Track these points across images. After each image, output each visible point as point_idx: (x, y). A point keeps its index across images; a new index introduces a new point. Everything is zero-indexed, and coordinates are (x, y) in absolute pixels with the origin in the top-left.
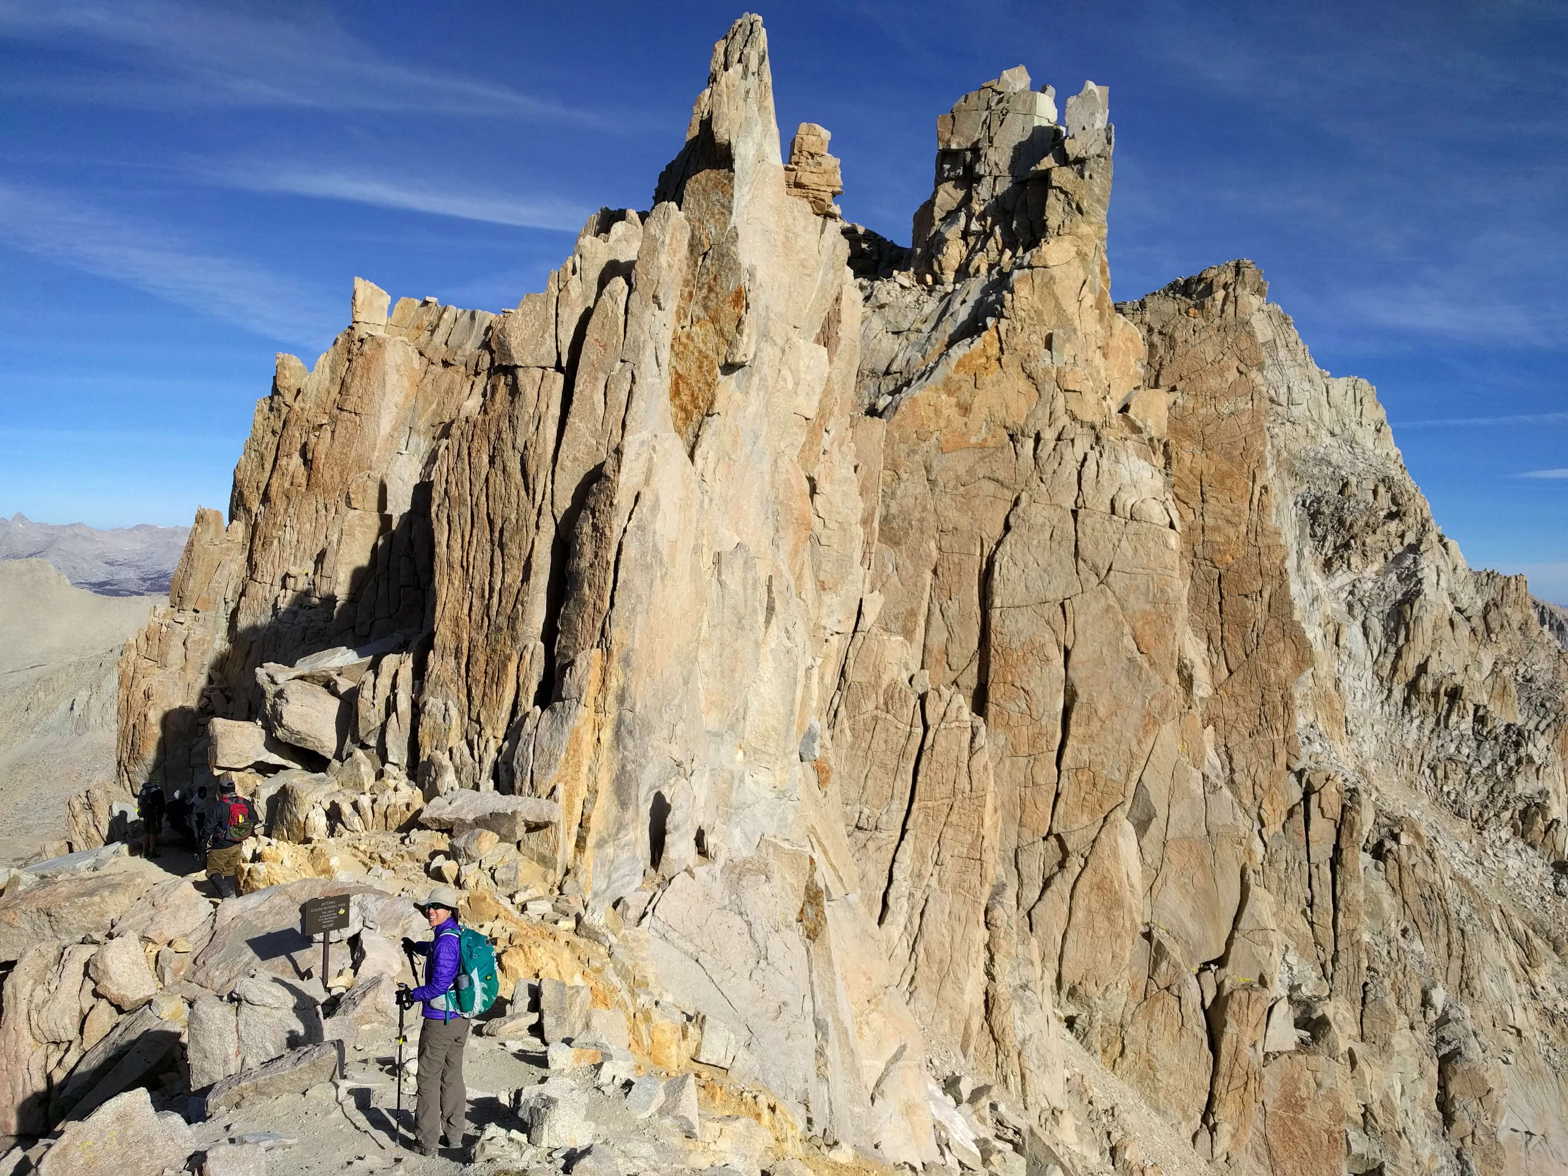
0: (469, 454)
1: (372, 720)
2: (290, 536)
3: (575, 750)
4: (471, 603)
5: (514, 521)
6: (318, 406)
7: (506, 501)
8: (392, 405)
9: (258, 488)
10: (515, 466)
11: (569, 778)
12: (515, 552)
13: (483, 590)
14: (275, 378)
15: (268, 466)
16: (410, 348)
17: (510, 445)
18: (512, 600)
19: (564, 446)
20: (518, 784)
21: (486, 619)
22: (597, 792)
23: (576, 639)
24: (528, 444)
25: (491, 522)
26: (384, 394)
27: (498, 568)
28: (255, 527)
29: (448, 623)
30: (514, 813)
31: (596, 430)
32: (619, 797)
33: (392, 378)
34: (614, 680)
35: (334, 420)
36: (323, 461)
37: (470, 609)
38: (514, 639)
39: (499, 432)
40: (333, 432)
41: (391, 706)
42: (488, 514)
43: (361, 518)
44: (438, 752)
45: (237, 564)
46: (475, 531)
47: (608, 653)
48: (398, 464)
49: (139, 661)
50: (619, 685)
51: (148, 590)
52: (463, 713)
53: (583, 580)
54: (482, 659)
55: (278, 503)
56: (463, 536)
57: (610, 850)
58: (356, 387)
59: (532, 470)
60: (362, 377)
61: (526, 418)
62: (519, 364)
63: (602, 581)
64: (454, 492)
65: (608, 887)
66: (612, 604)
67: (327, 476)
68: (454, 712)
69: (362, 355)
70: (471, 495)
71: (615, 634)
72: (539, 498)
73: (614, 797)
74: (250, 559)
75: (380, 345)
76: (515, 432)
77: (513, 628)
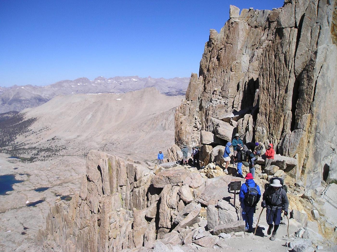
0: (269, 56)
1: (242, 133)
2: (214, 80)
3: (301, 145)
4: (270, 99)
5: (283, 75)
6: (221, 43)
7: (280, 69)
8: (241, 41)
9: (206, 67)
10: (282, 58)
11: (300, 152)
12: (283, 84)
13: (273, 96)
14: (210, 36)
15: (208, 61)
16: (246, 24)
17: (281, 52)
18: (282, 99)
19: (298, 51)
20: (284, 153)
21: (274, 105)
22: (308, 157)
23: (302, 111)
24: (287, 51)
25: (275, 76)
26: (239, 38)
27: (278, 89)
28: (206, 78)
29: (263, 105)
30: (283, 161)
31: (308, 45)
32: (315, 159)
33: (241, 33)
34: (314, 123)
35: (225, 47)
36: (223, 58)
37: (269, 102)
38: (283, 111)
39: (277, 48)
40: (225, 50)
41: (247, 129)
42: (275, 73)
43: (235, 74)
44: (261, 142)
45: (201, 88)
46: (271, 78)
47: (312, 115)
48: (243, 57)
49: (179, 114)
50: (315, 125)
51: (178, 94)
52: (268, 131)
53: (304, 92)
54: (273, 116)
55: (211, 71)
56: (267, 80)
57: (312, 174)
58: (231, 36)
59: (288, 59)
60: (233, 33)
61: (286, 43)
62: (284, 27)
63: (310, 92)
64: (264, 67)
65: (311, 185)
66: (313, 100)
67: (224, 62)
68: (265, 131)
69: (232, 27)
70: (269, 68)
71: (314, 109)
72: (290, 68)
73: (314, 159)
74: (204, 86)
75: (237, 23)
76: (282, 48)
77: (282, 107)
